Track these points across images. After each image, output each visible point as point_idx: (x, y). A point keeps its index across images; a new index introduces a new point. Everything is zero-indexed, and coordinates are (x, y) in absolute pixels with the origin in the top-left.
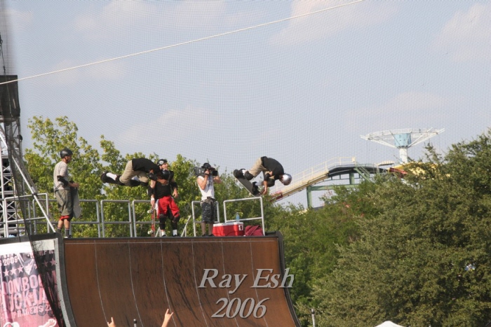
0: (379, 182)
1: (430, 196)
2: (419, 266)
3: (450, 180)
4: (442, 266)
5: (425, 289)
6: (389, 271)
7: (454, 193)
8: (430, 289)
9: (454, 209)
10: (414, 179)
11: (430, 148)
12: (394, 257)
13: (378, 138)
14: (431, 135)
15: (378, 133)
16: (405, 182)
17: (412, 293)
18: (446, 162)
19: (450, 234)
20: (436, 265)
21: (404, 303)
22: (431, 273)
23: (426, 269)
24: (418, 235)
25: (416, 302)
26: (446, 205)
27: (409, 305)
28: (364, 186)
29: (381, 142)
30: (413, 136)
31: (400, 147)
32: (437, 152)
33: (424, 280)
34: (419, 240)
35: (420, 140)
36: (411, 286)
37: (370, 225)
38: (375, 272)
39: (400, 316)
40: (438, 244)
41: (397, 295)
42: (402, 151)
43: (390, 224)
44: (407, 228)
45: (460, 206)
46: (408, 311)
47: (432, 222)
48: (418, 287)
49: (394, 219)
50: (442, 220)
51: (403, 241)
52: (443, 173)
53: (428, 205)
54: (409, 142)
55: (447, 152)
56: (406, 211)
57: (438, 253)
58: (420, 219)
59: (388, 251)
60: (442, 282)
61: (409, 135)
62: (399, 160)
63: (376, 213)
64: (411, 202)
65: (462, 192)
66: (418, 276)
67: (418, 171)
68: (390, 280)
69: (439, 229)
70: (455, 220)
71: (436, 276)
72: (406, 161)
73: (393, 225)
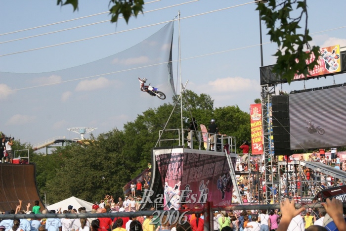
0: (72, 146)
1: (91, 152)
2: (85, 177)
3: (98, 147)
4: (94, 177)
5: (87, 185)
6: (75, 178)
7: (99, 151)
8: (89, 185)
9: (99, 157)
10: (86, 146)
11: (92, 135)
12: (76, 174)
13: (74, 130)
14: (92, 130)
15: (74, 128)
16: (82, 147)
17: (82, 187)
18: (97, 140)
19: (97, 166)
20: (92, 177)
23: (88, 178)
24: (86, 166)
25: (83, 190)
26: (96, 155)
27: (81, 191)
28: (67, 147)
30: (86, 130)
31: (81, 134)
32: (94, 136)
33: (87, 182)
35: (89, 131)
36: (82, 184)
37: (69, 162)
38: (69, 179)
39: (77, 195)
40: (93, 170)
41: (77, 187)
42: (82, 135)
44: (82, 163)
45: (101, 156)
46: (80, 193)
47: (91, 161)
48: (85, 185)
49: (78, 159)
50: (95, 161)
51: (80, 168)
52: (96, 144)
53: (90, 155)
54: (85, 132)
55: (98, 136)
56: (82, 157)
57: (92, 173)
58: (86, 160)
59: (75, 171)
60: (93, 183)
61: (85, 129)
62: (81, 138)
63: (71, 157)
64: (84, 154)
65: (102, 151)
66: (85, 180)
67: (87, 143)
68: (74, 182)
69: (93, 164)
70: (99, 161)
71: (91, 181)
72: (83, 139)
73: (77, 162)
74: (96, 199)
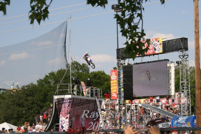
0: (6, 93)
1: (17, 96)
2: (13, 111)
3: (21, 93)
4: (18, 111)
5: (14, 116)
6: (7, 112)
7: (22, 96)
8: (15, 116)
9: (21, 99)
10: (14, 92)
11: (18, 86)
12: (8, 109)
13: (7, 83)
14: (18, 83)
15: (7, 82)
16: (12, 93)
17: (11, 116)
18: (21, 89)
19: (20, 104)
20: (17, 111)
21: (9, 118)
22: (15, 113)
23: (15, 112)
24: (14, 104)
25: (12, 119)
26: (20, 98)
27: (10, 119)
28: (3, 93)
29: (8, 84)
30: (15, 83)
31: (11, 85)
32: (19, 87)
33: (14, 114)
34: (14, 105)
35: (16, 84)
36: (11, 115)
37: (4, 102)
38: (3, 112)
39: (8, 121)
40: (18, 107)
41: (8, 117)
42: (12, 86)
43: (8, 101)
44: (11, 103)
45: (23, 99)
46: (10, 120)
47: (17, 102)
48: (12, 115)
49: (9, 100)
50: (19, 102)
51: (10, 105)
52: (20, 91)
53: (16, 98)
54: (14, 84)
55: (21, 87)
56: (11, 99)
57: (18, 108)
58: (14, 101)
59: (7, 107)
60: (17, 115)
61: (14, 83)
62: (11, 88)
63: (5, 99)
64: (13, 97)
65: (24, 96)
66: (13, 113)
67: (15, 91)
68: (6, 114)
69: (18, 103)
70: (21, 102)
71: (17, 113)
72: (12, 88)
73: (8, 102)
74: (19, 124)
